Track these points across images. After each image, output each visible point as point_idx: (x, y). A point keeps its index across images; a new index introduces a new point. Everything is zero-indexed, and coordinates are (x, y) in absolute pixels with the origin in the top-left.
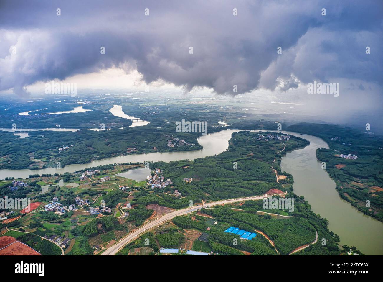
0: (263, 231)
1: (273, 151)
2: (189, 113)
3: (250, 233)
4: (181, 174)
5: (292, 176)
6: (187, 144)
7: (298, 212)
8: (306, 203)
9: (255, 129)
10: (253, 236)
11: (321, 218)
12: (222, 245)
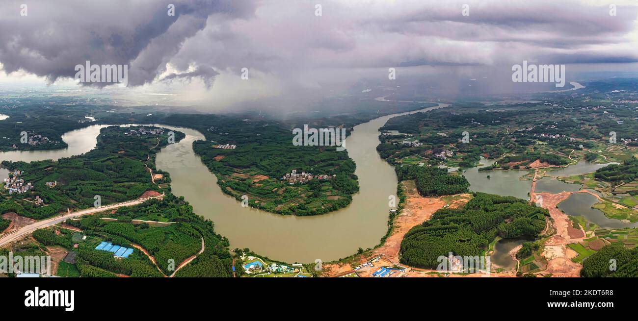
0: (140, 245)
1: (146, 148)
2: (52, 106)
3: (125, 249)
4: (43, 177)
5: (168, 174)
6: (50, 141)
7: (179, 217)
8: (187, 204)
9: (125, 124)
10: (130, 251)
11: (205, 220)
12: (91, 266)
